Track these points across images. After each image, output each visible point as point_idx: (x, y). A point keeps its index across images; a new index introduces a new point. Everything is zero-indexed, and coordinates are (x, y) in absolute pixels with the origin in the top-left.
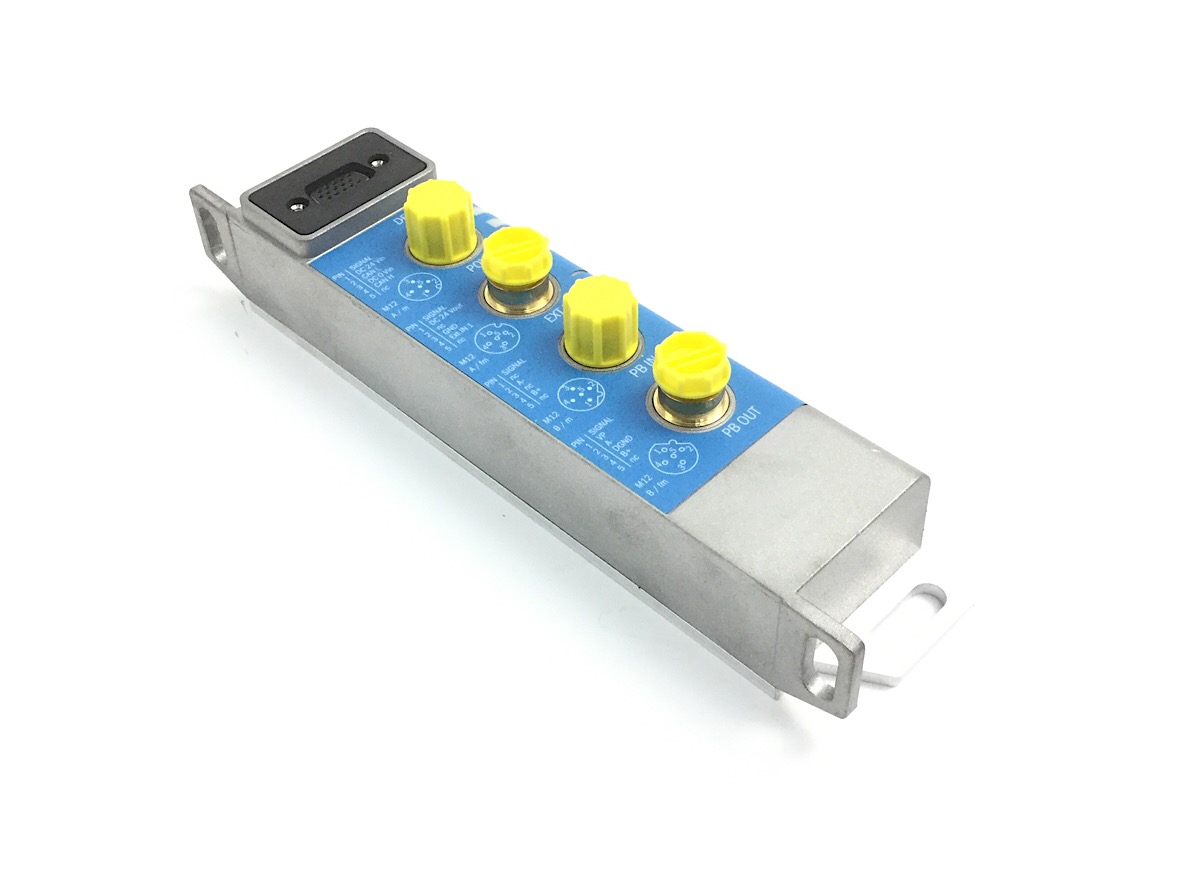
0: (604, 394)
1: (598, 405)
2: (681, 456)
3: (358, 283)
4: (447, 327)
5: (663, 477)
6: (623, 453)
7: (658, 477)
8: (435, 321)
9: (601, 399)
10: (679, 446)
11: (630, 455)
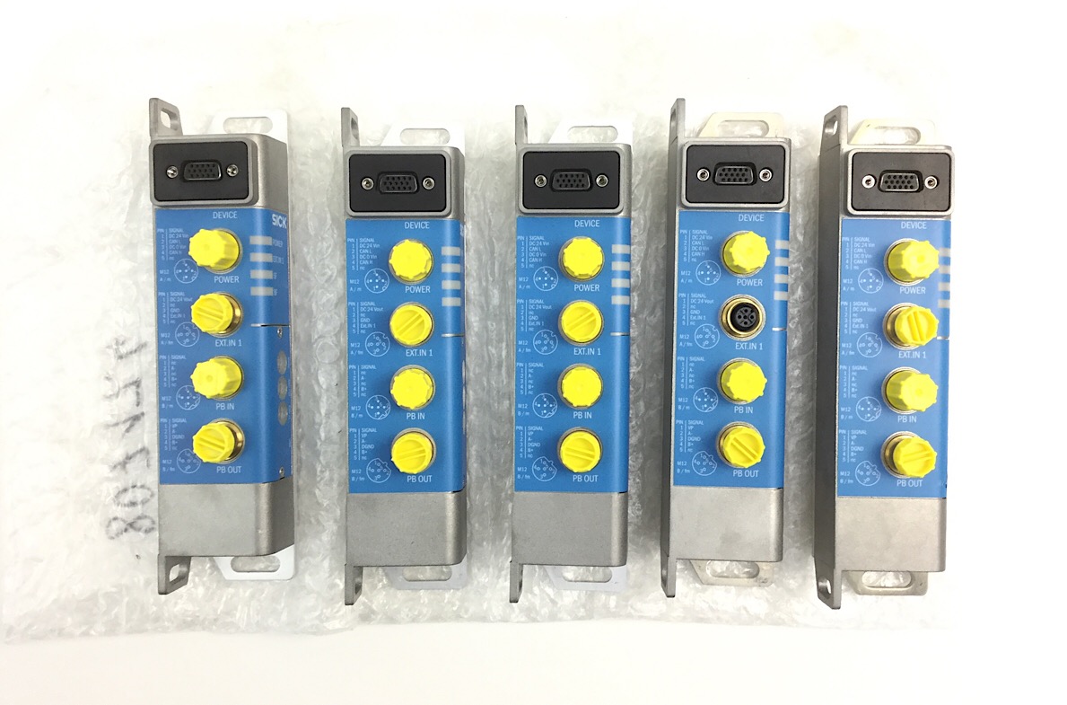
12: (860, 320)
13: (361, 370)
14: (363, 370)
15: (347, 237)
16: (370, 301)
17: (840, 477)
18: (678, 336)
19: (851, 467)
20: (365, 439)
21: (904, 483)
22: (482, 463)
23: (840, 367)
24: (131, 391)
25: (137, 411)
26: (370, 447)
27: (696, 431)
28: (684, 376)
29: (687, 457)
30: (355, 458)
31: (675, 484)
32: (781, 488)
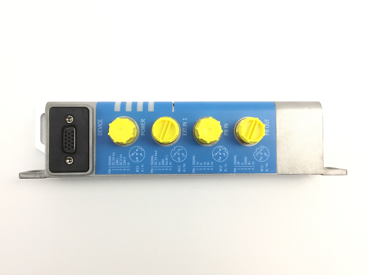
0: (225, 149)
1: (228, 154)
2: (263, 152)
3: (119, 168)
4: (161, 162)
5: (266, 162)
6: (249, 164)
7: (264, 164)
8: (156, 163)
9: (226, 151)
10: (260, 149)
11: (251, 163)
13: (196, 165)
14: (196, 163)
16: (150, 159)
20: (241, 163)
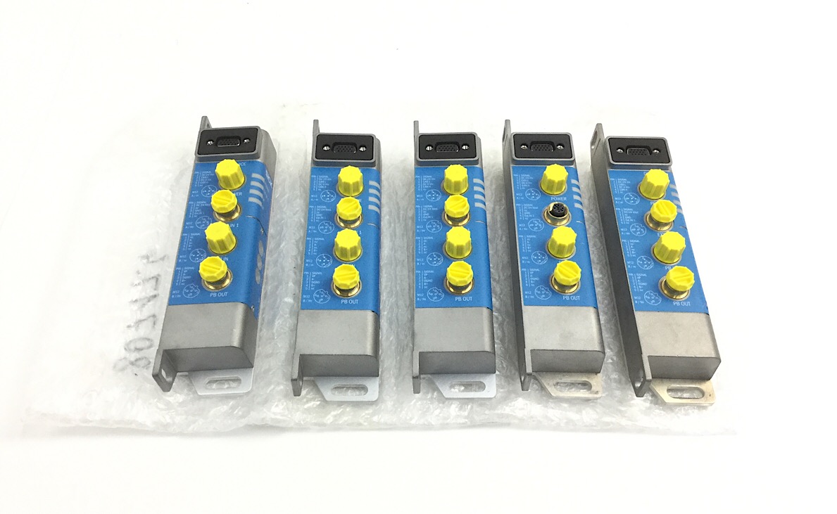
12: (629, 217)
15: (312, 174)
17: (634, 300)
18: (518, 225)
19: (641, 294)
21: (678, 304)
22: (390, 324)
23: (622, 241)
24: (153, 282)
25: (155, 293)
26: (317, 282)
27: (535, 274)
28: (524, 244)
29: (532, 289)
30: (306, 288)
31: (525, 305)
32: (596, 308)
